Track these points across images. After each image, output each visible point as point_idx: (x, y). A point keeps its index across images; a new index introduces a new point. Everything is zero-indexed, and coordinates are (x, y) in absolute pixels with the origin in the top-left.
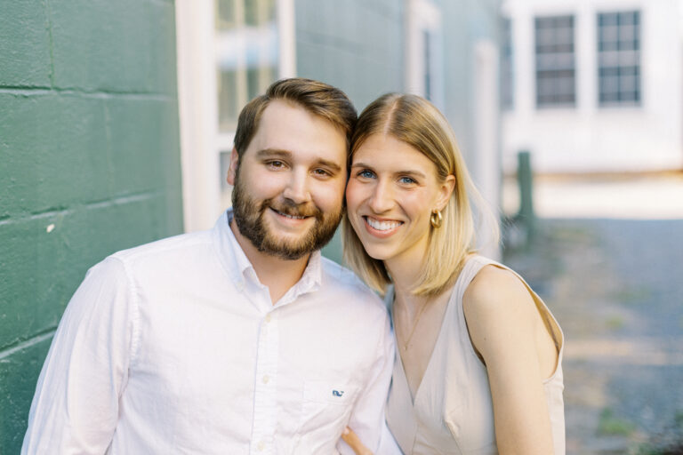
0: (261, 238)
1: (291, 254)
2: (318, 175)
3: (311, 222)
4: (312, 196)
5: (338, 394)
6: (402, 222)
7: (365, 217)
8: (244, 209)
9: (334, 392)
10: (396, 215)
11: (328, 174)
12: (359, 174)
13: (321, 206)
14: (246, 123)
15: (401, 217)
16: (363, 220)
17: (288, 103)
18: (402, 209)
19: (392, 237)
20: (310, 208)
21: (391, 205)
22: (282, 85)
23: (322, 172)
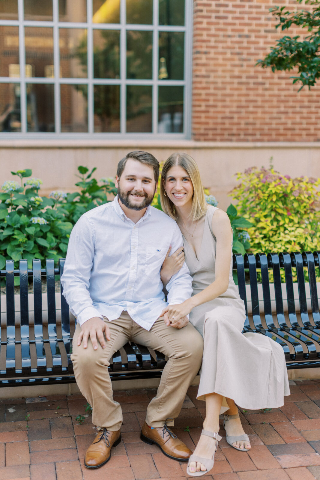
0: (128, 204)
1: (139, 208)
2: (145, 182)
3: (143, 198)
4: (143, 189)
5: (159, 251)
6: (185, 193)
7: (173, 193)
8: (122, 195)
9: (157, 250)
10: (184, 191)
11: (148, 182)
12: (170, 180)
13: (148, 193)
14: (121, 167)
15: (185, 192)
16: (173, 195)
17: (133, 159)
18: (185, 189)
19: (183, 199)
20: (143, 193)
21: (182, 188)
22: (131, 154)
23: (146, 181)
